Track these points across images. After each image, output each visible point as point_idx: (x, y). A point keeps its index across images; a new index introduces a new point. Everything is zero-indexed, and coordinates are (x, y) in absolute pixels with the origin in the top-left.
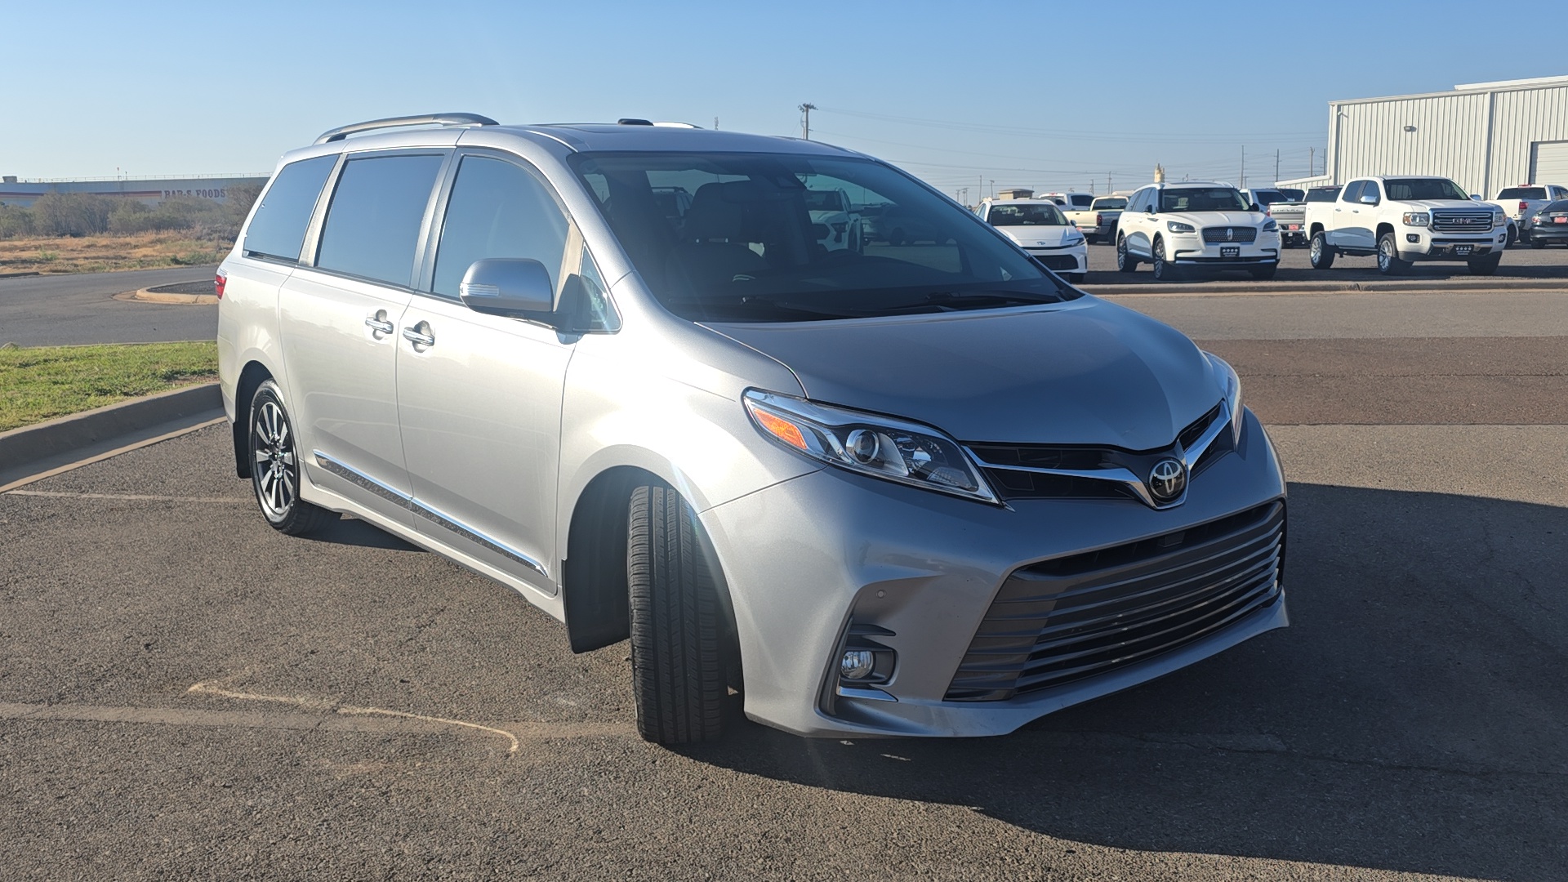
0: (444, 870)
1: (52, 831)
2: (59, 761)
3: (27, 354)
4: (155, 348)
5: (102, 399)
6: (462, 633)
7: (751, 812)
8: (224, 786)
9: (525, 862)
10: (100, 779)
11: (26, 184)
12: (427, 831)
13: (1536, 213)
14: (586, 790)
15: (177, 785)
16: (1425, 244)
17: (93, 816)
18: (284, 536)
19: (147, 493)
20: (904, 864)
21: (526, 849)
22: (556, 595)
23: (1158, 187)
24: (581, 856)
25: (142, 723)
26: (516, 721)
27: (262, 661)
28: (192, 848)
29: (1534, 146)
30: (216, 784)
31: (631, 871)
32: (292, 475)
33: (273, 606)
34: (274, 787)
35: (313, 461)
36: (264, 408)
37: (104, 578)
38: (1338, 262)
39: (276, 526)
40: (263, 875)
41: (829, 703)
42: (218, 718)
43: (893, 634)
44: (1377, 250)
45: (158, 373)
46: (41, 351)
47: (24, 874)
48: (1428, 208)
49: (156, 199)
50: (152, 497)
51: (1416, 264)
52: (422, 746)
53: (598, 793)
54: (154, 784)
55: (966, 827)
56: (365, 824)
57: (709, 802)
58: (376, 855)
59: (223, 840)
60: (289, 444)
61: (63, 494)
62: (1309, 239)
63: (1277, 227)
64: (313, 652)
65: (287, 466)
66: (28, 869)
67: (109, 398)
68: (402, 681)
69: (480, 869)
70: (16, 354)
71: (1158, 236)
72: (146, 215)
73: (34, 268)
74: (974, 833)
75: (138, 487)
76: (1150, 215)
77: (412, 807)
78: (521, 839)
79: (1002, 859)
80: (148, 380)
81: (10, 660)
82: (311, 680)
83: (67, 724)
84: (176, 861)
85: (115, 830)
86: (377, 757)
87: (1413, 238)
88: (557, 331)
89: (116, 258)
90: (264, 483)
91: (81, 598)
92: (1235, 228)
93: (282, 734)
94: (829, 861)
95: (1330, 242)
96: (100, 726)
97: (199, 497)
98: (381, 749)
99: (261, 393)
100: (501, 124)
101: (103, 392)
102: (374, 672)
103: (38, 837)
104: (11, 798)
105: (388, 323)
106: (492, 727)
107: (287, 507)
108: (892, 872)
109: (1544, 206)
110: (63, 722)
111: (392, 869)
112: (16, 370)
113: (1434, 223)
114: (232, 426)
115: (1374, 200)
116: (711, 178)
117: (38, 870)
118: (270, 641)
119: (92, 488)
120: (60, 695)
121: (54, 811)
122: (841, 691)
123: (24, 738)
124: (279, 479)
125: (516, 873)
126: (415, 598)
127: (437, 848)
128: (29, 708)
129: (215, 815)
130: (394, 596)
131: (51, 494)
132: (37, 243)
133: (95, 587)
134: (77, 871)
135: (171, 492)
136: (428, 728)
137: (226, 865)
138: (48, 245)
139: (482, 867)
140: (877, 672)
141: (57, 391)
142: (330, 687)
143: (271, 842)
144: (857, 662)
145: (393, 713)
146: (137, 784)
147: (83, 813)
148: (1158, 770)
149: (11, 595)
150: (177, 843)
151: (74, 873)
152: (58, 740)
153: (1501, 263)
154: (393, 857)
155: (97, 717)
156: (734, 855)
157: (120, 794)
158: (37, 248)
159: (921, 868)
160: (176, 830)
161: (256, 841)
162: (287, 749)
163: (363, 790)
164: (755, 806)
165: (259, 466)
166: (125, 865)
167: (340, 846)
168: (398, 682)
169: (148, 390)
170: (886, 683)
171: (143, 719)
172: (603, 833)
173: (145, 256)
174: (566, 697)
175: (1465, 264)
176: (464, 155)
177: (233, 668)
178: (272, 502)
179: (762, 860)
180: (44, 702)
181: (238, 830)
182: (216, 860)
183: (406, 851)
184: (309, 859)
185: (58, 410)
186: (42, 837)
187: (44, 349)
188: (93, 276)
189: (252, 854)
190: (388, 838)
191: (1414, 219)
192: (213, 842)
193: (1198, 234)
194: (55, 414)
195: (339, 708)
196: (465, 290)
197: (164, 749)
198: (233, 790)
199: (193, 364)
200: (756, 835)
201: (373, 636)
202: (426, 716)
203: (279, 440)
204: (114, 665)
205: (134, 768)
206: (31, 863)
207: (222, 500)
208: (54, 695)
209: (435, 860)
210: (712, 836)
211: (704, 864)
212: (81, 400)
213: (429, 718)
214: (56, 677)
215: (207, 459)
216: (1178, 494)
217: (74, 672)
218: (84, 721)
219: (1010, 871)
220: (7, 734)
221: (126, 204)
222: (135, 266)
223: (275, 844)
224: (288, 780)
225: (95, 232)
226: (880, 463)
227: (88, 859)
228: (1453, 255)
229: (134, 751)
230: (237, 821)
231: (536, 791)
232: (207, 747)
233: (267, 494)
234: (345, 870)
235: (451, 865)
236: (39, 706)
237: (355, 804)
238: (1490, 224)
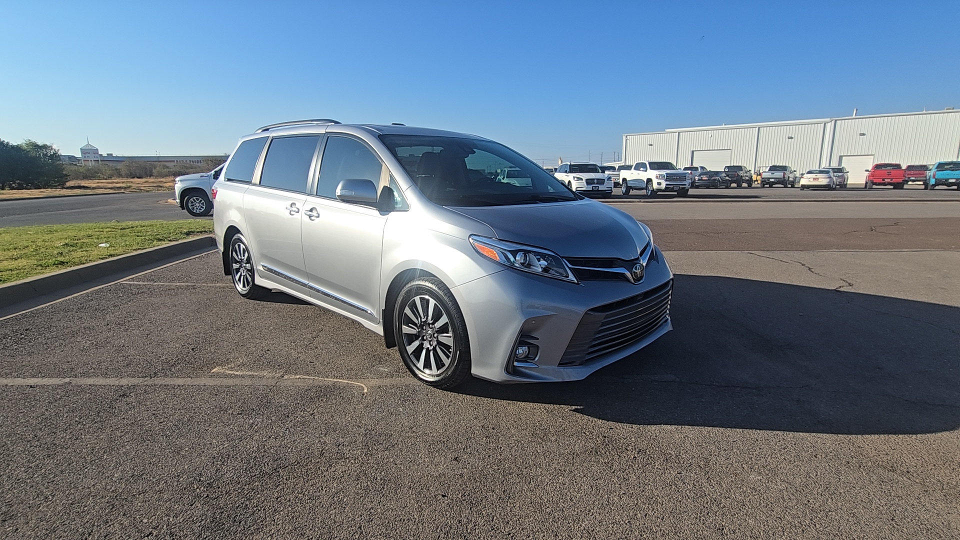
0: (346, 449)
1: (158, 439)
2: (158, 405)
3: (124, 224)
4: (180, 222)
5: (159, 242)
6: (332, 340)
7: (474, 416)
8: (238, 414)
9: (382, 444)
10: (179, 413)
11: (117, 157)
12: (335, 431)
13: (696, 176)
14: (401, 409)
15: (216, 414)
16: (663, 186)
17: (178, 431)
18: (247, 300)
19: (184, 282)
20: (545, 437)
21: (381, 438)
22: (379, 323)
23: (569, 164)
24: (406, 440)
25: (195, 385)
26: (364, 379)
27: (246, 355)
28: (227, 445)
29: (693, 152)
30: (234, 413)
31: (430, 446)
32: (250, 274)
33: (247, 330)
34: (261, 413)
35: (261, 268)
36: (237, 246)
37: (169, 319)
38: (632, 192)
39: (242, 295)
40: (263, 456)
41: (510, 369)
42: (230, 382)
43: (538, 339)
44: (647, 188)
45: (183, 232)
46: (130, 223)
47: (147, 462)
48: (665, 173)
49: (173, 164)
50: (186, 284)
51: (659, 193)
52: (325, 392)
53: (407, 410)
54: (205, 414)
55: (566, 419)
56: (305, 429)
57: (455, 412)
58: (313, 444)
59: (241, 440)
60: (249, 260)
61: (146, 283)
62: (621, 183)
63: (612, 179)
64: (268, 350)
65: (248, 270)
66: (149, 459)
67: (162, 242)
68: (310, 362)
69: (362, 448)
70: (119, 224)
71: (569, 182)
72: (169, 170)
73: (122, 191)
74: (569, 421)
75: (179, 279)
76: (566, 174)
77: (326, 420)
78: (377, 433)
79: (585, 433)
80: (179, 235)
81: (129, 358)
82: (270, 363)
83: (160, 387)
84: (221, 452)
85: (189, 437)
86: (305, 397)
87: (659, 184)
88: (379, 211)
89: (157, 187)
90: (237, 277)
91: (159, 329)
92: (597, 179)
93: (261, 388)
94: (513, 437)
95: (629, 185)
96: (176, 387)
97: (207, 284)
98: (307, 393)
99: (235, 239)
100: (342, 123)
101: (160, 240)
102: (297, 358)
103: (152, 443)
104: (137, 424)
105: (297, 208)
106: (354, 381)
107: (249, 287)
108: (541, 441)
109: (698, 174)
110: (158, 386)
111: (322, 451)
112: (119, 231)
113: (667, 179)
114: (221, 253)
115: (645, 170)
116: (428, 149)
117: (154, 459)
118: (248, 346)
119: (159, 280)
120: (155, 373)
121: (158, 429)
122: (516, 364)
123: (140, 394)
124: (244, 276)
125: (379, 450)
126: (309, 325)
127: (341, 439)
128: (141, 380)
129: (236, 428)
130: (299, 325)
131: (141, 283)
132: (123, 181)
133: (165, 324)
134: (173, 459)
135: (195, 281)
136: (326, 383)
137: (245, 452)
138: (128, 181)
139: (363, 448)
140: (531, 355)
141: (139, 239)
142: (279, 366)
143: (264, 440)
144: (522, 351)
145: (309, 377)
146: (197, 414)
147: (172, 430)
148: (633, 391)
149: (127, 328)
150: (220, 442)
151: (172, 460)
152: (156, 395)
153: (689, 193)
154: (322, 445)
155: (174, 383)
156: (473, 436)
157: (189, 420)
158: (123, 183)
159: (553, 439)
160: (218, 436)
161: (257, 440)
162: (264, 395)
163: (302, 413)
164: (475, 413)
165: (235, 270)
166: (196, 455)
167: (296, 440)
168: (309, 362)
169: (179, 239)
170: (534, 359)
171: (195, 383)
172: (413, 429)
173: (170, 186)
174: (383, 367)
175: (676, 193)
176: (328, 137)
177: (233, 358)
178: (241, 286)
179: (485, 439)
180: (148, 377)
181: (247, 435)
182: (239, 450)
183: (327, 441)
184: (283, 447)
185: (140, 247)
186: (154, 443)
187: (130, 222)
188: (148, 193)
189: (256, 446)
190: (318, 436)
191: (660, 177)
192: (237, 441)
193: (584, 181)
194: (139, 249)
195: (284, 375)
196: (338, 192)
197: (207, 397)
198: (242, 415)
199: (198, 228)
200: (479, 427)
201: (294, 343)
202: (324, 377)
203: (243, 259)
204: (179, 359)
205: (194, 407)
206: (150, 456)
207: (217, 285)
208: (152, 373)
209: (342, 445)
210: (461, 428)
211: (461, 441)
212: (150, 243)
213: (325, 379)
214: (152, 365)
215: (208, 267)
216: (641, 277)
217: (160, 362)
218: (168, 385)
219: (590, 439)
220: (132, 393)
221: (160, 165)
222: (166, 190)
223: (266, 441)
224: (267, 410)
225: (147, 176)
226: (529, 266)
227: (178, 453)
228: (672, 190)
229: (193, 399)
230: (247, 431)
231: (379, 410)
232: (227, 395)
233: (239, 282)
234: (301, 452)
235: (349, 447)
236: (146, 379)
237: (299, 420)
238: (685, 179)
